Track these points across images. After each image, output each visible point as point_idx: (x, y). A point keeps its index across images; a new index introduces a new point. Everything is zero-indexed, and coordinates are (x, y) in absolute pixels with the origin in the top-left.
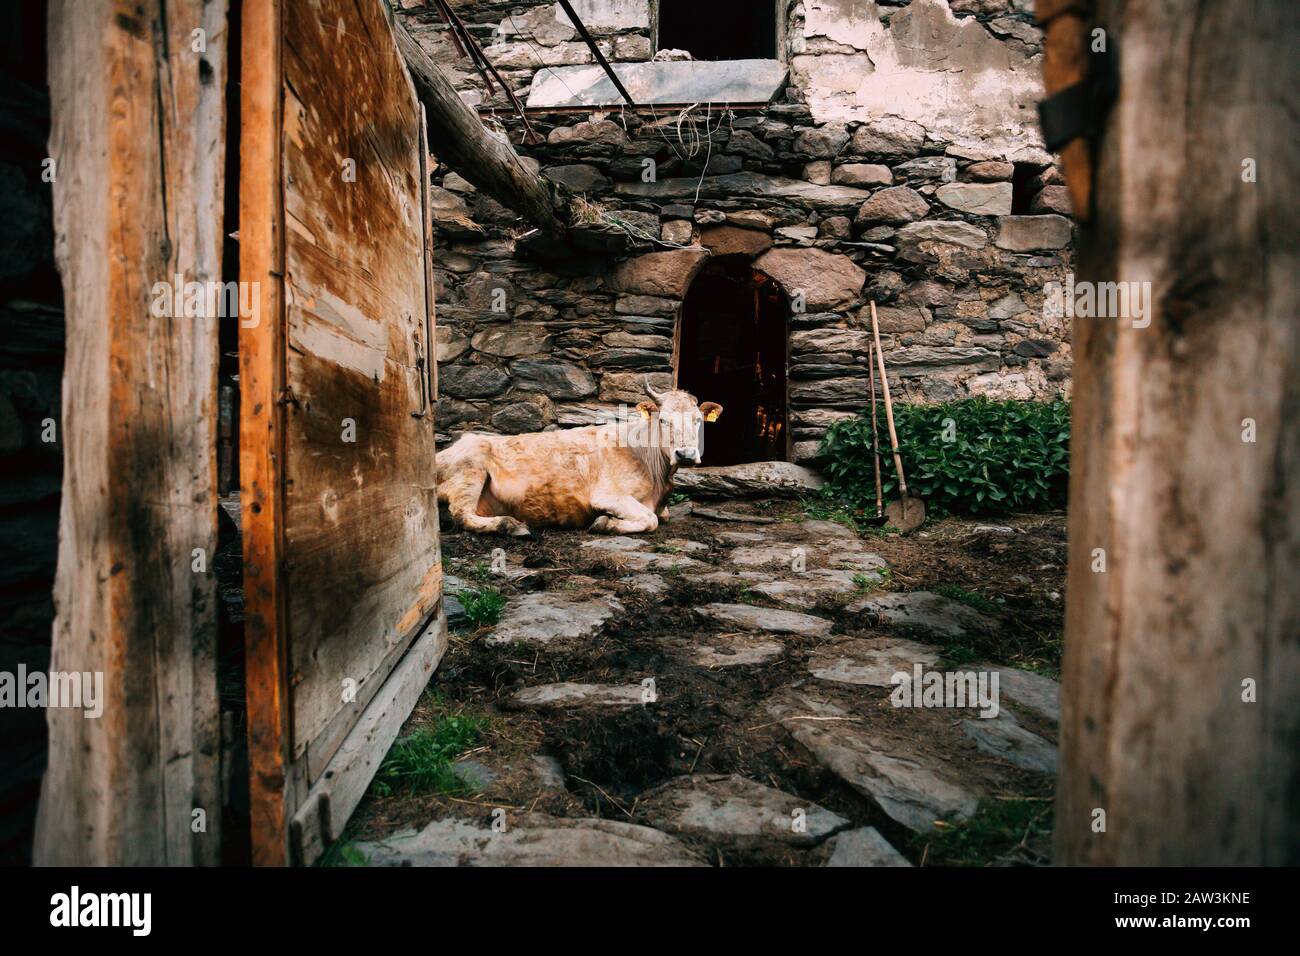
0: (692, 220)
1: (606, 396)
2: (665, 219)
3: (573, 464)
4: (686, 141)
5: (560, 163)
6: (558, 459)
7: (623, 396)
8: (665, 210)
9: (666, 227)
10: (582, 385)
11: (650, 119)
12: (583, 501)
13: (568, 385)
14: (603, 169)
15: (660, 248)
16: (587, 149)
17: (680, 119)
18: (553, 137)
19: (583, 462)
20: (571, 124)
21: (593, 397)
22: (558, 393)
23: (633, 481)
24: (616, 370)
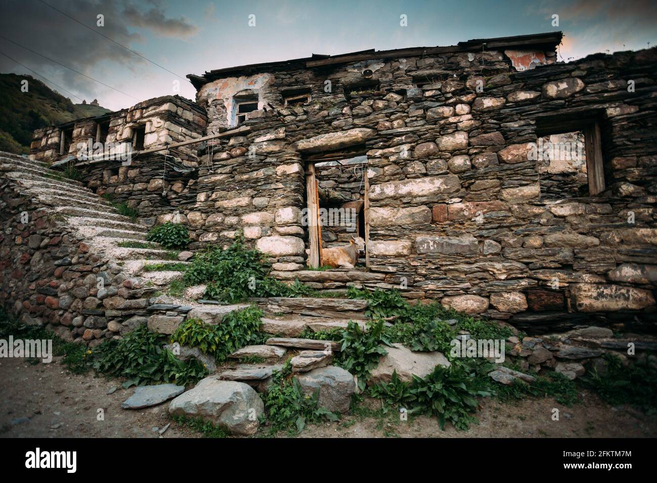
0: (359, 193)
1: (339, 240)
2: (352, 193)
3: (333, 255)
4: (357, 173)
5: (325, 180)
6: (330, 254)
7: (344, 240)
8: (352, 191)
9: (353, 195)
10: (333, 237)
11: (347, 168)
12: (336, 264)
13: (329, 238)
14: (336, 181)
15: (352, 201)
16: (331, 176)
17: (355, 168)
18: (322, 174)
19: (335, 255)
20: (327, 170)
21: (336, 240)
22: (327, 240)
23: (348, 259)
24: (342, 233)
